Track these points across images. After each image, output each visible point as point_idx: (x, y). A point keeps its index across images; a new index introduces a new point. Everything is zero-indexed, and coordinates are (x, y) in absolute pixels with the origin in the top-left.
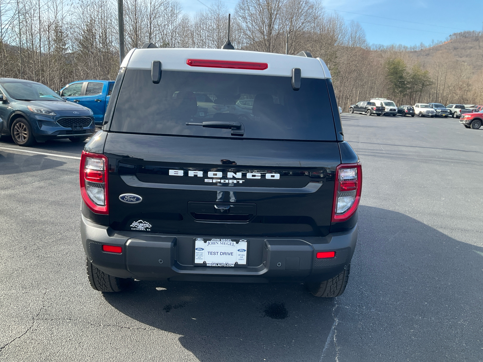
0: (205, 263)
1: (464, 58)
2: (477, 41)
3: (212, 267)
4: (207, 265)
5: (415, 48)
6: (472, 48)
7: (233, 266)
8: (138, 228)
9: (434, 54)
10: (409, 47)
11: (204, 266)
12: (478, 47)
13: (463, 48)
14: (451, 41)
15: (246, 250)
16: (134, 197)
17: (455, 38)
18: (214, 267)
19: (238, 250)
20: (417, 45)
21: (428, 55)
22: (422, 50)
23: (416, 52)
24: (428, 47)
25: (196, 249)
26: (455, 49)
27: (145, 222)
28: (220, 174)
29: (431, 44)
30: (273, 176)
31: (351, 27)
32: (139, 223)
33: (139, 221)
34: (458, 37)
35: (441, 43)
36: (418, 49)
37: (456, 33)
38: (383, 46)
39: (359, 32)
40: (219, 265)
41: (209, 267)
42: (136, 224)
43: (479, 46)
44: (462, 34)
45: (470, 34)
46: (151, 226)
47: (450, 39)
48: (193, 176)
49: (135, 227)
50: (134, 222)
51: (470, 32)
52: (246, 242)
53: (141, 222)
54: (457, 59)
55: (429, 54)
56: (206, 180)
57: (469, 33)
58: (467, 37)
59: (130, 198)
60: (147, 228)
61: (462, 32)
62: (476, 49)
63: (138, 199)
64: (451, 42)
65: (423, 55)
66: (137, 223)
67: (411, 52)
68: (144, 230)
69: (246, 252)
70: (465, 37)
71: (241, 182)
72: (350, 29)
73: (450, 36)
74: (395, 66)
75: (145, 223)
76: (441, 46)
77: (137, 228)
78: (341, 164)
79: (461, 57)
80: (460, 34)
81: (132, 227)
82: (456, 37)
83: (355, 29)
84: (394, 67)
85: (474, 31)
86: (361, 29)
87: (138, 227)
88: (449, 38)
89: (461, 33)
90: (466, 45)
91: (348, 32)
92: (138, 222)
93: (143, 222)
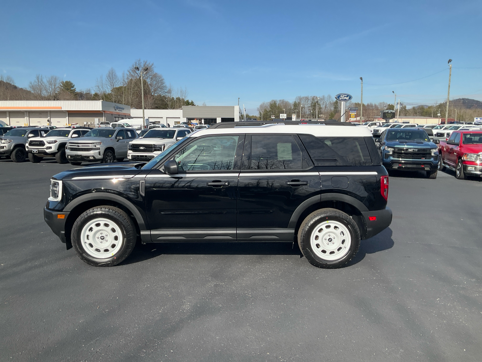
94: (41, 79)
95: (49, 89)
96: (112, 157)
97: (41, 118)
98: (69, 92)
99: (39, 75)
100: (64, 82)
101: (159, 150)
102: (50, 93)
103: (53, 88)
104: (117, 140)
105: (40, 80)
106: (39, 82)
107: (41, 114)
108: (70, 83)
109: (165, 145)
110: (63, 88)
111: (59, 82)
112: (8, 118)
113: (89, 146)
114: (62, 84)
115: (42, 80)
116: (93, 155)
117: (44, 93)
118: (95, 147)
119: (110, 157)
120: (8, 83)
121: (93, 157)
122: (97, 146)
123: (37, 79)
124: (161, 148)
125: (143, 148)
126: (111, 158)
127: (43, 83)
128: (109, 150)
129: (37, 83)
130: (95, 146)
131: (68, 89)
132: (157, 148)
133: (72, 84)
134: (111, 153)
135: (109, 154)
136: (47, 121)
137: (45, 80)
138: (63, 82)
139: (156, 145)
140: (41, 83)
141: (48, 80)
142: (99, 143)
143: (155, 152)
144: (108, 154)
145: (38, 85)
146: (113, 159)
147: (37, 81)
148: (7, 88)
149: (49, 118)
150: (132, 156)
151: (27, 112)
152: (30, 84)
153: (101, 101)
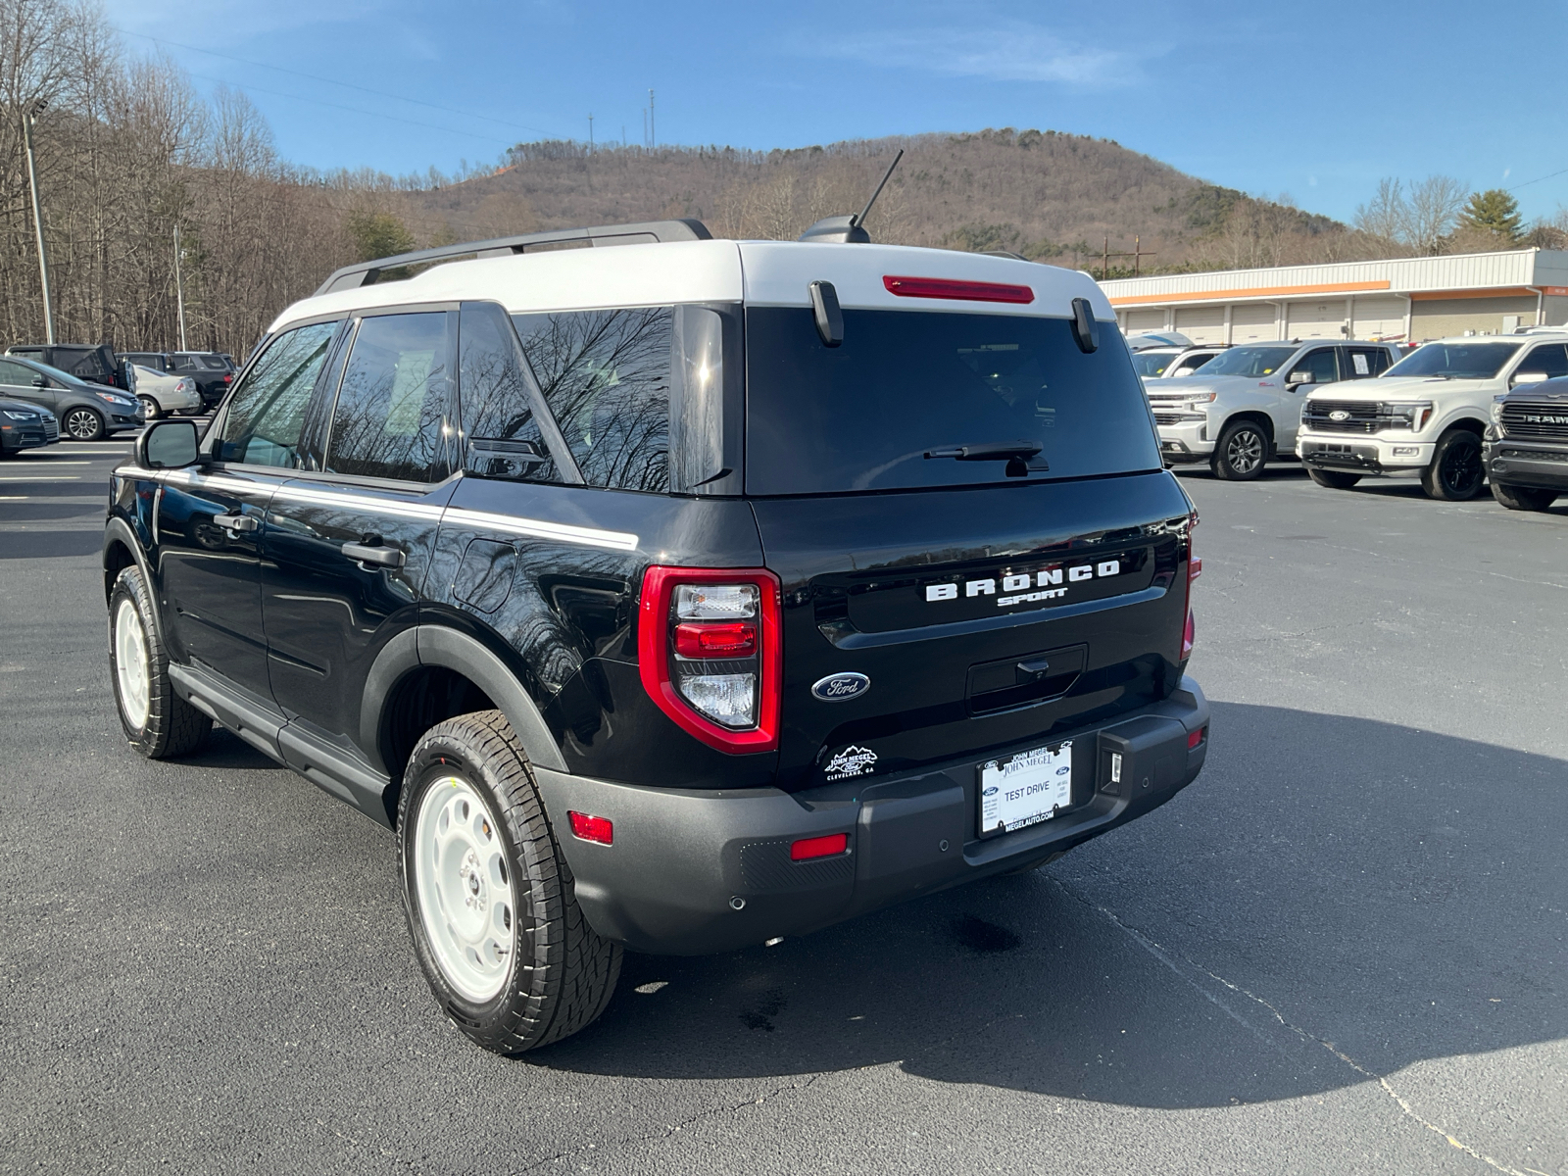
0: (1001, 828)
1: (556, 218)
2: (581, 171)
3: (1013, 832)
4: (1007, 830)
5: (416, 183)
6: (572, 190)
7: (1051, 815)
8: (846, 771)
9: (474, 204)
10: (396, 179)
11: (1000, 833)
12: (587, 189)
13: (550, 191)
14: (514, 167)
15: (1070, 767)
16: (854, 680)
17: (524, 158)
18: (1019, 829)
19: (1059, 772)
20: (421, 175)
21: (456, 205)
22: (436, 188)
23: (418, 193)
24: (453, 182)
26: (530, 190)
27: (863, 748)
28: (1025, 581)
29: (461, 171)
30: (1109, 568)
31: (218, 107)
32: (849, 755)
33: (849, 749)
34: (532, 155)
35: (487, 172)
36: (424, 185)
37: (523, 144)
38: (313, 171)
39: (249, 122)
40: (1027, 823)
41: (1010, 833)
42: (840, 762)
43: (591, 186)
44: (542, 147)
45: (562, 151)
46: (876, 758)
47: (510, 160)
48: (977, 594)
49: (837, 770)
50: (837, 756)
51: (562, 144)
52: (1070, 748)
53: (853, 753)
54: (540, 220)
55: (458, 204)
56: (1002, 602)
57: (557, 145)
58: (555, 159)
59: (844, 684)
60: (868, 765)
61: (541, 142)
62: (584, 194)
63: (862, 682)
64: (516, 171)
65: (443, 207)
66: (844, 757)
67: (408, 195)
68: (859, 772)
69: (1070, 771)
70: (551, 158)
71: (1061, 592)
72: (216, 110)
73: (510, 151)
74: (378, 237)
75: (863, 752)
76: (488, 181)
77: (842, 773)
79: (549, 217)
80: (535, 147)
81: (830, 773)
82: (526, 155)
83: (233, 111)
84: (377, 241)
85: (570, 142)
86: (255, 113)
87: (843, 768)
88: (508, 158)
89: (538, 144)
90: (555, 179)
91: (211, 119)
92: (844, 754)
93: (858, 752)
94: (1395, 191)
95: (1419, 223)
96: (1258, 447)
97: (1323, 320)
98: (1496, 229)
99: (1390, 179)
100: (1482, 195)
101: (1401, 425)
102: (1420, 237)
103: (1432, 218)
104: (1288, 386)
105: (1390, 197)
106: (1386, 205)
107: (1324, 308)
108: (1503, 197)
109: (1431, 405)
110: (1473, 217)
111: (1454, 197)
112: (1227, 325)
113: (1172, 407)
114: (1474, 204)
115: (1396, 196)
116: (1181, 437)
117: (1401, 238)
118: (1189, 412)
119: (1253, 445)
120: (1320, 217)
121: (1183, 446)
122: (1196, 405)
123: (1382, 195)
124: (1411, 419)
125: (1341, 418)
126: (1253, 452)
127: (1400, 205)
128: (1250, 424)
129: (1381, 209)
130: (1192, 407)
131: (1490, 220)
132: (1394, 419)
133: (1507, 199)
134: (1253, 431)
135: (1246, 437)
136: (1340, 329)
137: (1406, 196)
138: (1479, 197)
139: (1393, 406)
140: (1392, 205)
141: (1418, 194)
142: (1208, 395)
143: (1385, 434)
144: (1241, 437)
145: (1382, 213)
146: (1263, 454)
147: (1379, 200)
148: (1316, 232)
149: (1349, 320)
150: (1306, 446)
151: (1281, 304)
152: (1359, 214)
153: (1533, 249)
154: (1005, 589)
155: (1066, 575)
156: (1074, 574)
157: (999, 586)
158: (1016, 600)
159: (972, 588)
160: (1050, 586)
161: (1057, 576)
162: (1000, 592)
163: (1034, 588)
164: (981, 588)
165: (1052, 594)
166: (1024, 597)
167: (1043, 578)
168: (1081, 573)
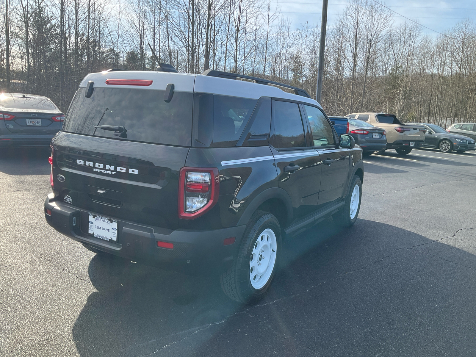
0: (93, 234)
3: (96, 238)
4: (95, 236)
7: (109, 240)
11: (93, 236)
15: (116, 229)
16: (62, 178)
18: (98, 238)
19: (113, 228)
25: (90, 222)
28: (102, 166)
30: (133, 171)
40: (101, 238)
41: (95, 237)
52: (117, 223)
56: (94, 170)
59: (60, 178)
60: (70, 202)
66: (66, 197)
69: (117, 231)
71: (113, 173)
75: (69, 198)
78: (185, 166)
81: (64, 200)
87: (67, 200)
154: (96, 167)
155: (116, 168)
156: (119, 169)
157: (94, 165)
158: (99, 171)
159: (87, 163)
160: (109, 170)
161: (112, 168)
162: (94, 167)
163: (104, 169)
164: (89, 164)
165: (110, 173)
166: (101, 171)
167: (108, 167)
168: (121, 169)
